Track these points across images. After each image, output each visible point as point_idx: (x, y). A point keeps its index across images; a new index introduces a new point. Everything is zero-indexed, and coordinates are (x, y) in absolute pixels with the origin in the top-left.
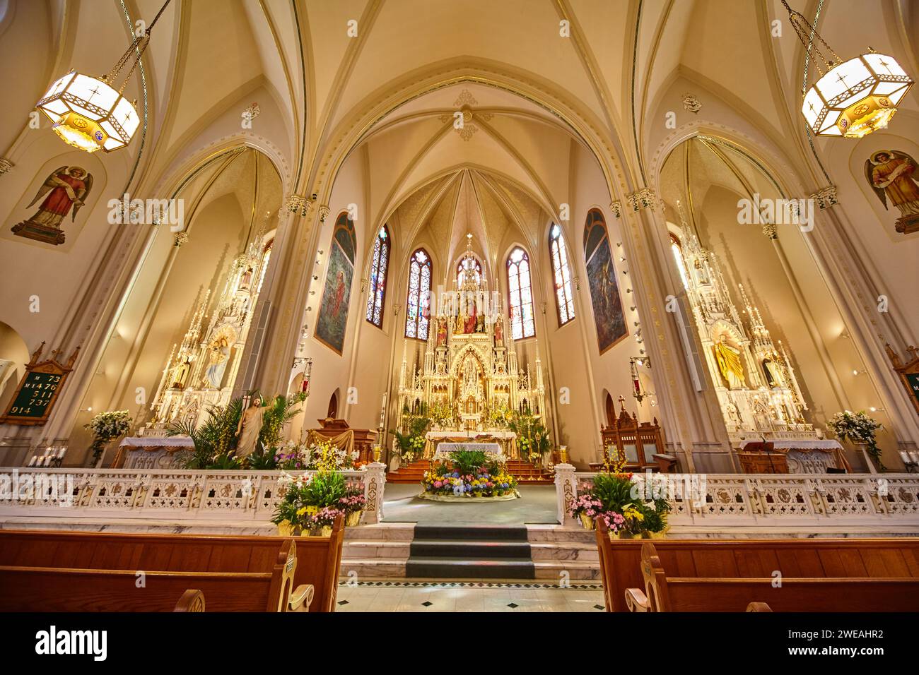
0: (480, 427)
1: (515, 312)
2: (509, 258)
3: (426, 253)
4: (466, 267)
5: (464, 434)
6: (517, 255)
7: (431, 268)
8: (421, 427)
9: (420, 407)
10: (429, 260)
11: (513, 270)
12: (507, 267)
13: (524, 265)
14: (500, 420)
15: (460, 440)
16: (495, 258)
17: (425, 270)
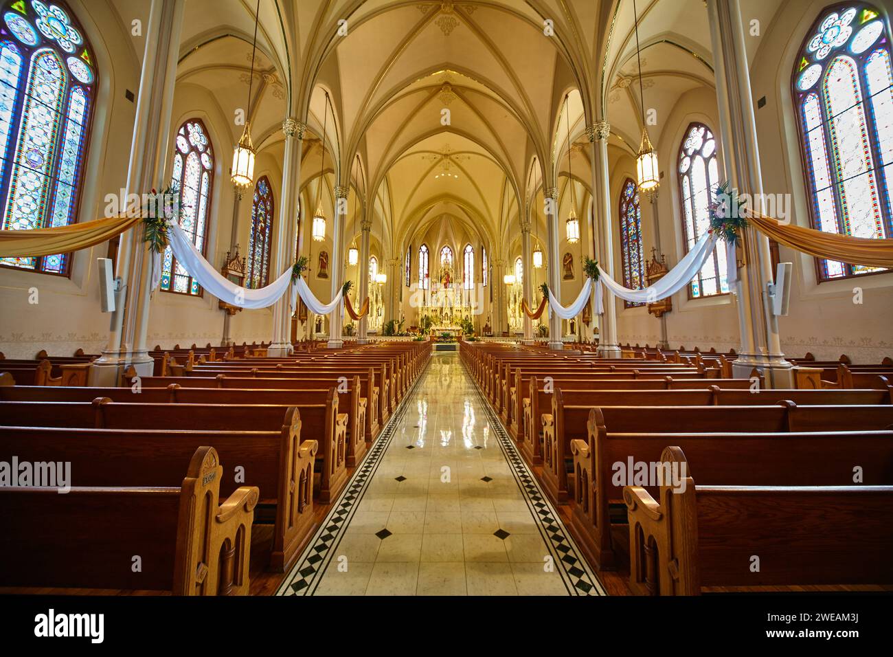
0: (450, 326)
1: (467, 276)
2: (465, 249)
3: (426, 246)
4: (445, 252)
5: (444, 328)
6: (469, 248)
7: (428, 254)
8: (428, 325)
9: (427, 318)
10: (427, 249)
11: (467, 255)
12: (464, 254)
13: (472, 254)
14: (457, 323)
15: (443, 330)
16: (459, 248)
17: (426, 255)
